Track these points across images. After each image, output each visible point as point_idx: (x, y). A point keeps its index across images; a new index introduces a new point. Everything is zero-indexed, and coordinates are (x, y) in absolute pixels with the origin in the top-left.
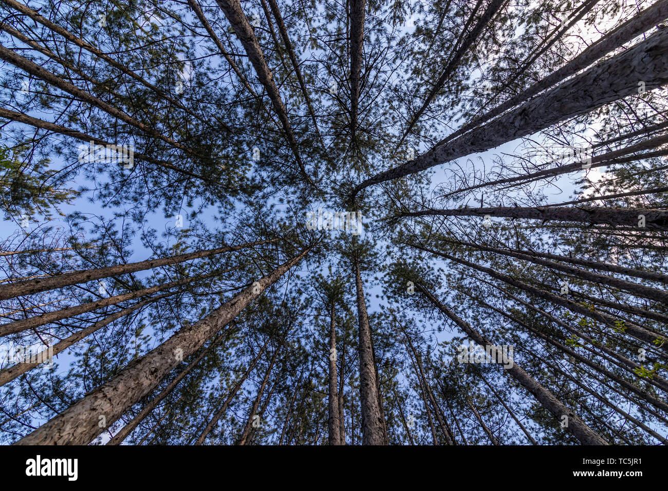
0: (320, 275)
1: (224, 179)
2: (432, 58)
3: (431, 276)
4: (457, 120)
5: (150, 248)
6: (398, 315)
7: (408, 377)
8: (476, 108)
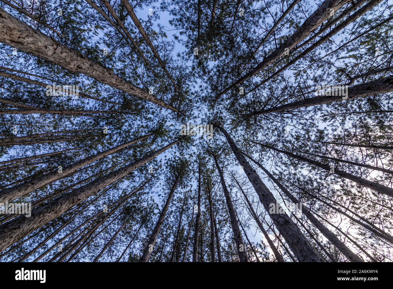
0: (166, 121)
1: (202, 48)
2: (308, 145)
3: (186, 182)
4: (276, 169)
5: (148, 19)
6: (159, 171)
7: (128, 186)
8: (286, 178)
